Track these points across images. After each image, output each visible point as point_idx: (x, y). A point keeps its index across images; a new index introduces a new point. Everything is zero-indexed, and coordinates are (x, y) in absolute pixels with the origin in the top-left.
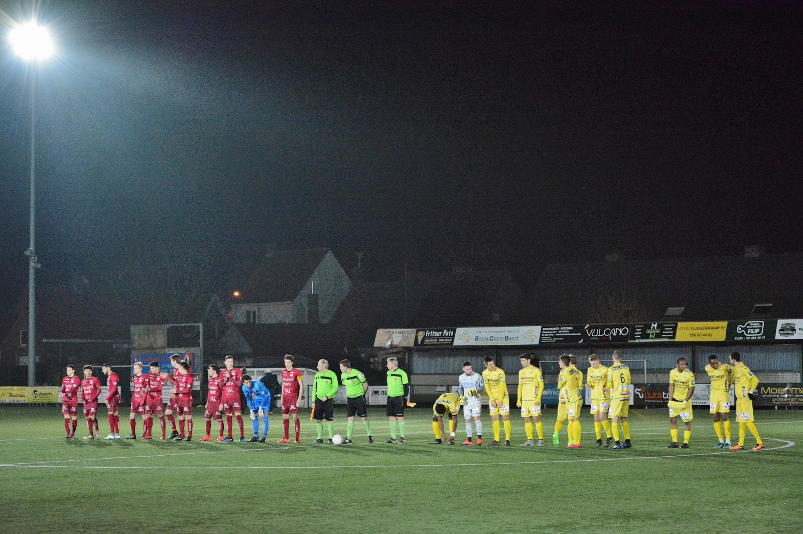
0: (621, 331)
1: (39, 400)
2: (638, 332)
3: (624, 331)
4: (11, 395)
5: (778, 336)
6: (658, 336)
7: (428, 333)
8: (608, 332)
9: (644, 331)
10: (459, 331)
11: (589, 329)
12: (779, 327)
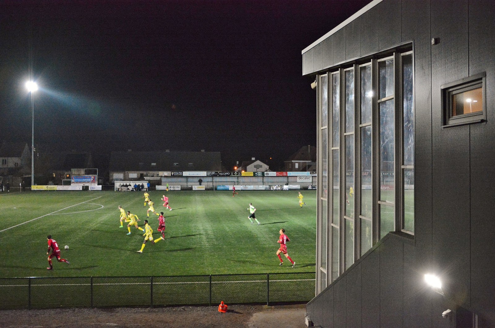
0: (228, 173)
1: (49, 189)
2: (232, 174)
3: (229, 174)
4: (37, 188)
5: (265, 175)
6: (237, 175)
7: (174, 173)
8: (224, 174)
9: (233, 173)
10: (184, 173)
11: (220, 173)
12: (265, 174)
